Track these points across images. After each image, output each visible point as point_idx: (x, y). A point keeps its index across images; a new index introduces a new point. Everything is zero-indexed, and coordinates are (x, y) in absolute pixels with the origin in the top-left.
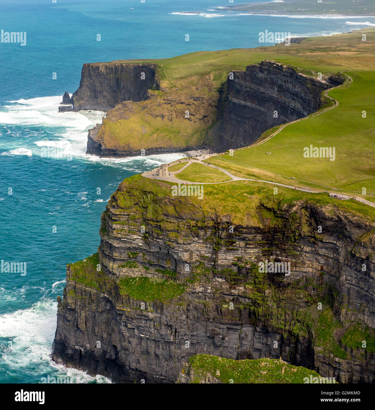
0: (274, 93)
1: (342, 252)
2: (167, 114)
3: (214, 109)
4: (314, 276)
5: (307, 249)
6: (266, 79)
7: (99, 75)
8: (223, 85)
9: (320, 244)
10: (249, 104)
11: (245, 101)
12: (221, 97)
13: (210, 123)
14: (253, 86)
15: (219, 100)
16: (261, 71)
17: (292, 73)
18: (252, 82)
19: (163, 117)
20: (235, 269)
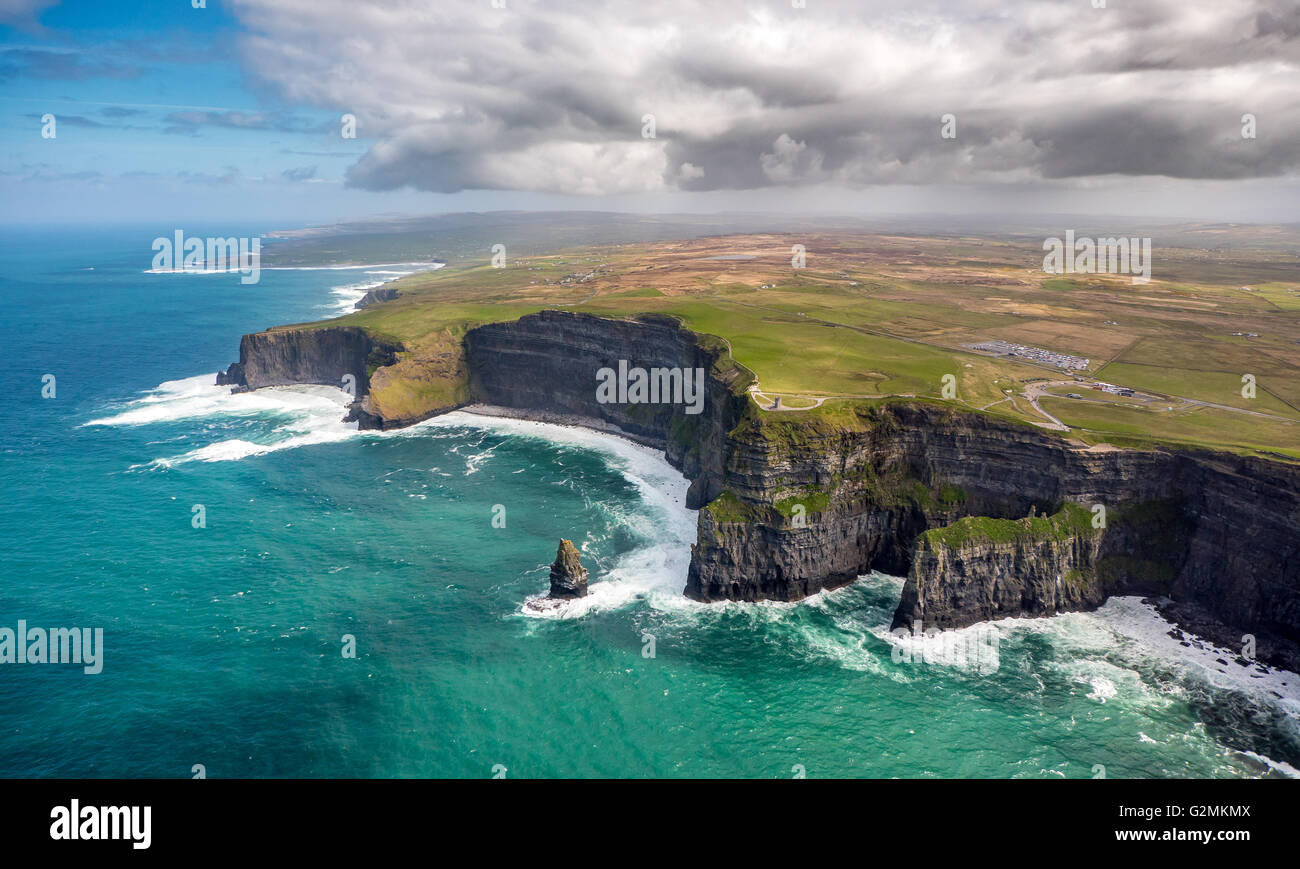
0: (560, 339)
1: (925, 436)
2: (421, 375)
3: (465, 363)
4: (899, 459)
5: (897, 440)
6: (548, 327)
7: (267, 346)
8: (464, 338)
9: (906, 434)
10: (527, 352)
11: (522, 349)
12: (467, 350)
13: (467, 377)
14: (534, 335)
15: (467, 354)
16: (543, 320)
17: (587, 319)
18: (529, 331)
19: (419, 378)
20: (855, 469)
